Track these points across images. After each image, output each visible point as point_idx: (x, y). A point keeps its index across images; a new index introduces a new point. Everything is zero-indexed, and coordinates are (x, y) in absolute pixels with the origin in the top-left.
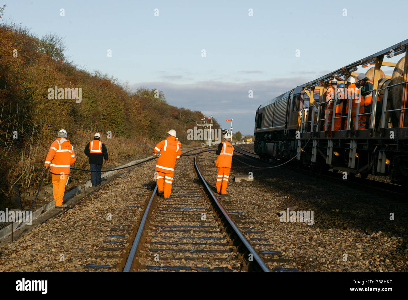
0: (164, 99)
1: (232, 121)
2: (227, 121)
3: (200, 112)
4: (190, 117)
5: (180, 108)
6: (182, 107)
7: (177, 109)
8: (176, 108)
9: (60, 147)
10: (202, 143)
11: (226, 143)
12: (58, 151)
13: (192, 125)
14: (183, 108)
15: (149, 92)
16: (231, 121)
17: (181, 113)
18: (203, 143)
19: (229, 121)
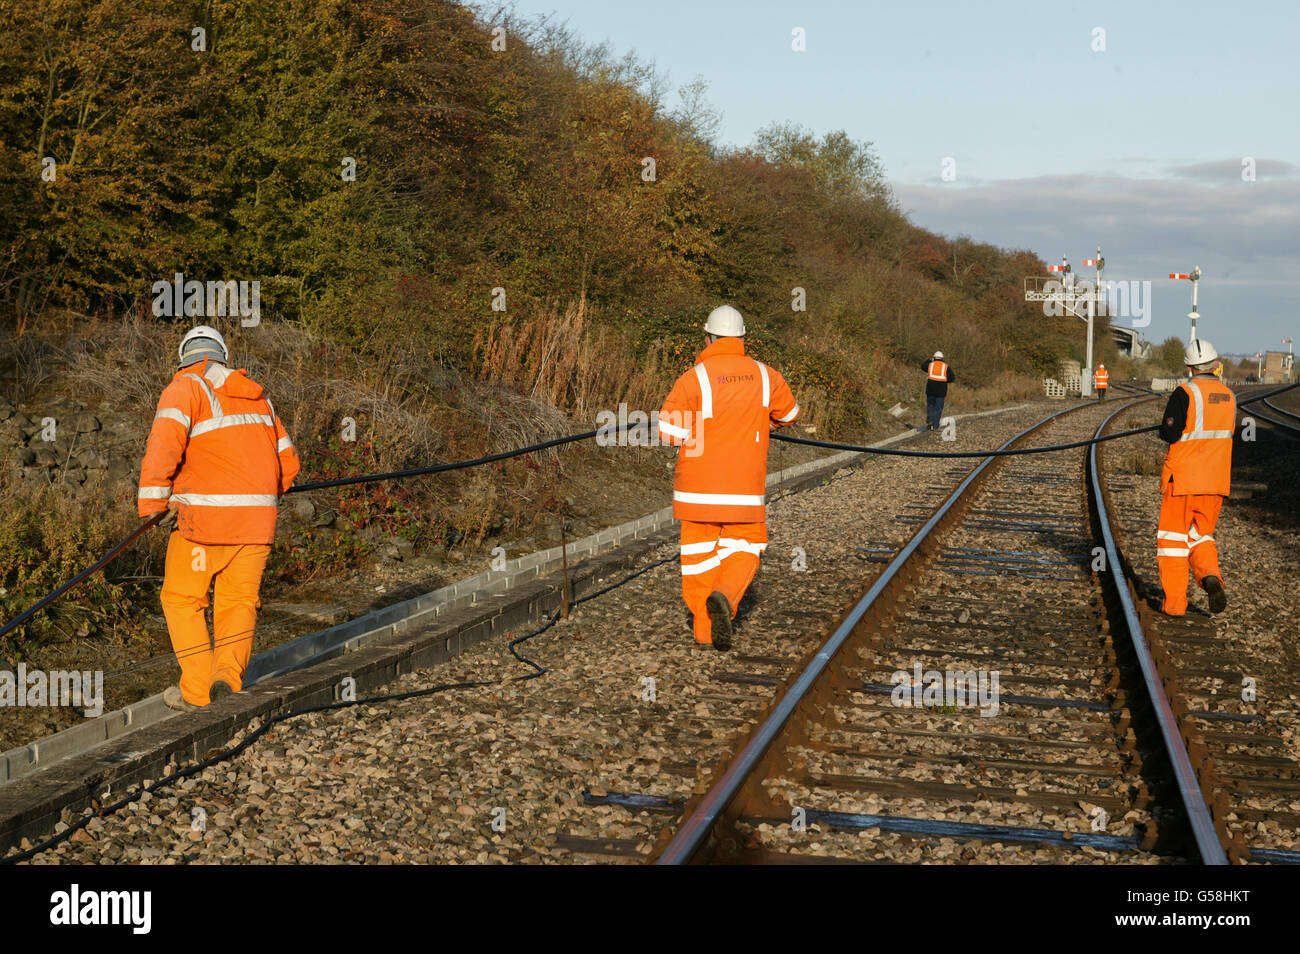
0: (879, 179)
1: (1197, 277)
2: (1173, 276)
3: (1032, 256)
4: (993, 274)
5: (955, 239)
6: (965, 235)
7: (944, 242)
8: (941, 238)
9: (216, 407)
10: (1048, 381)
11: (1198, 384)
12: (203, 428)
13: (1002, 297)
14: (967, 240)
15: (814, 146)
16: (1194, 277)
17: (959, 257)
18: (1054, 382)
19: (1181, 277)
